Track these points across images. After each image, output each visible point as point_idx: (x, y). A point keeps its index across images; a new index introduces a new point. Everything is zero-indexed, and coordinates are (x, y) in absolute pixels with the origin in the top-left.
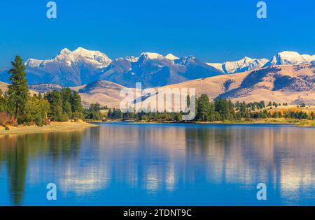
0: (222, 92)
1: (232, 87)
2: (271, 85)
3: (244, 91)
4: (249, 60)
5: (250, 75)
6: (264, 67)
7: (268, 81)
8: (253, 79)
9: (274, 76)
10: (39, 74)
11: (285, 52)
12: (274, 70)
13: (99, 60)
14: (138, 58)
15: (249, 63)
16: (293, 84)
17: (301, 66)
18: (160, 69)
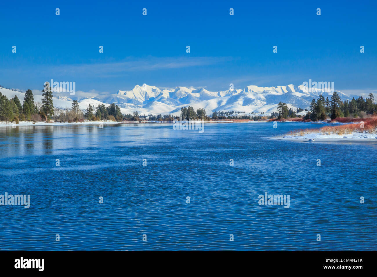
0: (218, 107)
1: (223, 104)
2: (241, 103)
3: (228, 106)
5: (231, 97)
6: (239, 94)
7: (240, 101)
8: (233, 99)
9: (244, 98)
10: (124, 98)
11: (250, 86)
12: (243, 95)
13: (154, 91)
14: (175, 90)
15: (232, 92)
16: (254, 102)
17: (257, 93)
18: (186, 95)
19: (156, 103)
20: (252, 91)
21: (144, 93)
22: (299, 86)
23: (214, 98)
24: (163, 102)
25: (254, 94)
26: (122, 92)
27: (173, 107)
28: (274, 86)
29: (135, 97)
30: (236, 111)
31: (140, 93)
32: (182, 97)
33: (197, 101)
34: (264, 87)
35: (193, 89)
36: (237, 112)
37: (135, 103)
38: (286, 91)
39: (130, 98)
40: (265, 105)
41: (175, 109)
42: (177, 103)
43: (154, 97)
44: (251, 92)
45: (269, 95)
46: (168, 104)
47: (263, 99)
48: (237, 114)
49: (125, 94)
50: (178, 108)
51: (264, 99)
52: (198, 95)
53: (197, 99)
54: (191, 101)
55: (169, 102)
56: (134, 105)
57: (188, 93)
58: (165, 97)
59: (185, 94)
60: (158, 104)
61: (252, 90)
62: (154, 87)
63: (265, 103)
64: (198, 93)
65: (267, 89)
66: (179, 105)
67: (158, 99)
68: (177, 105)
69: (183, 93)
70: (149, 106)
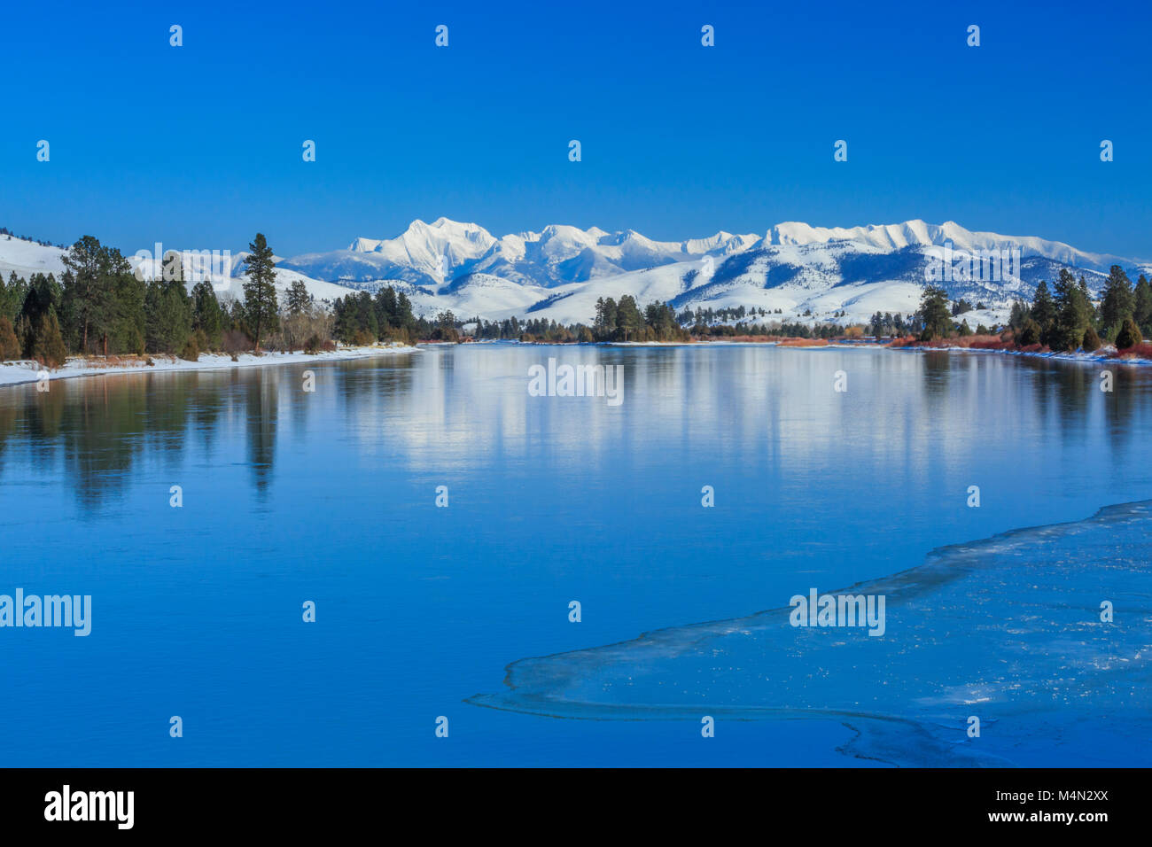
0: (683, 291)
1: (698, 282)
2: (762, 279)
3: (717, 289)
4: (726, 236)
5: (727, 261)
6: (750, 249)
7: (758, 272)
8: (732, 270)
9: (769, 264)
10: (374, 264)
11: (785, 223)
12: (766, 253)
13: (473, 238)
14: (540, 235)
15: (728, 242)
16: (800, 278)
17: (810, 247)
18: (578, 253)
19: (481, 279)
20: (792, 240)
21: (439, 247)
22: (942, 224)
23: (669, 261)
24: (502, 275)
25: (801, 249)
26: (367, 244)
27: (534, 290)
28: (863, 226)
29: (412, 260)
30: (753, 309)
31: (428, 246)
32: (563, 260)
33: (613, 271)
34: (830, 226)
35: (597, 233)
36: (757, 310)
37: (412, 278)
38: (901, 243)
39: (392, 264)
40: (837, 285)
41: (542, 297)
42: (548, 278)
43: (474, 257)
44: (787, 243)
45: (848, 255)
46: (520, 282)
47: (828, 267)
48: (758, 315)
49: (378, 249)
50: (555, 296)
51: (832, 266)
52: (615, 253)
53: (612, 265)
54: (593, 271)
55: (520, 276)
56: (408, 286)
57: (584, 247)
58: (507, 259)
59: (575, 248)
60: (487, 283)
61: (790, 237)
62: (473, 228)
63: (838, 279)
64: (616, 248)
65: (839, 233)
66: (553, 285)
67: (485, 267)
68: (550, 287)
69: (568, 245)
70: (460, 287)
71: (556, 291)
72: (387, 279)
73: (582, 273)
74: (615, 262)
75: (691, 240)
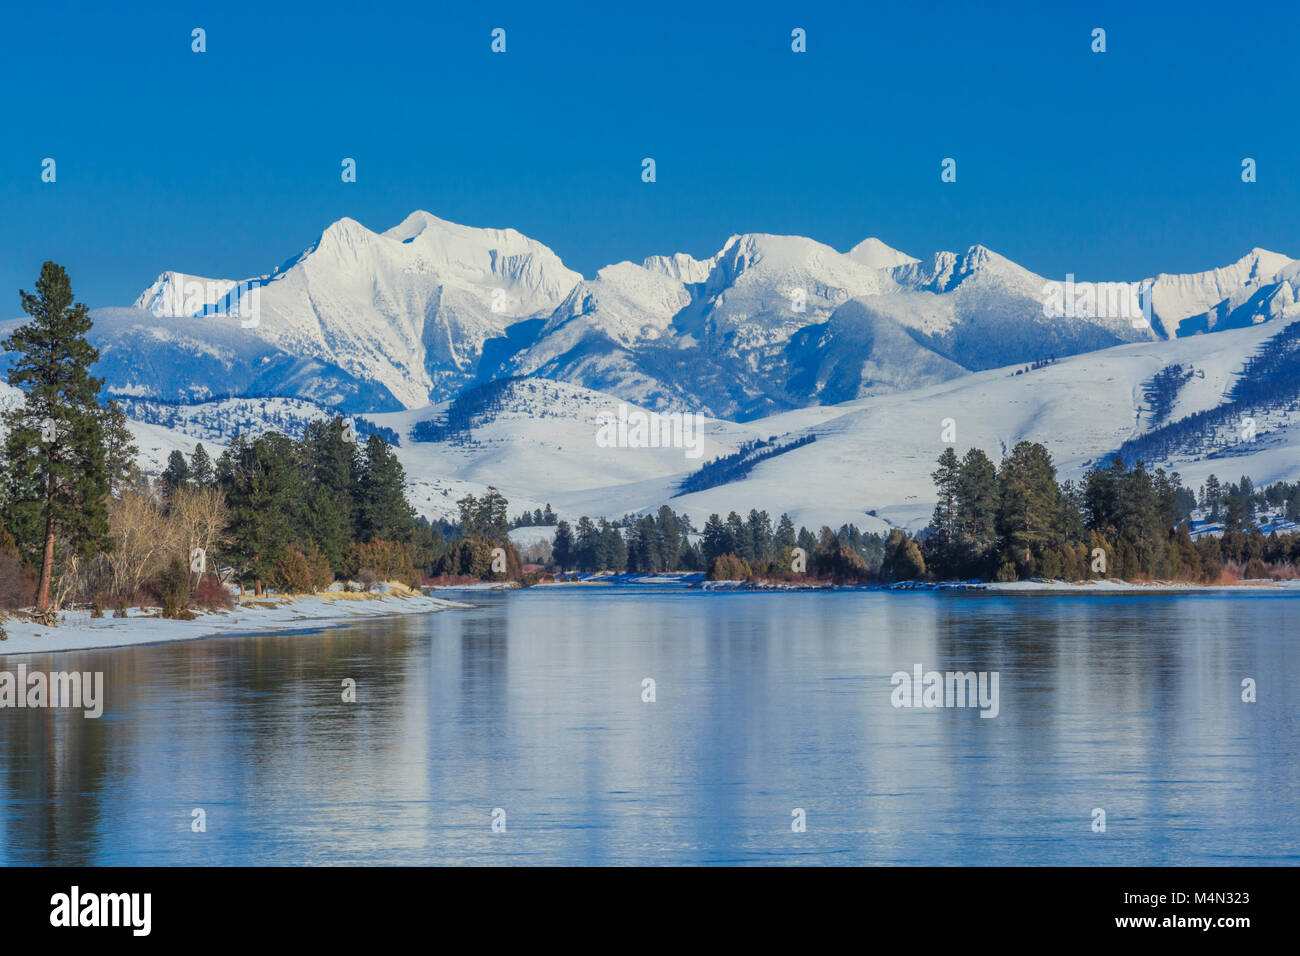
0: (1142, 428)
1: (1192, 401)
4: (1273, 263)
5: (1278, 341)
10: (214, 352)
13: (513, 273)
14: (712, 263)
15: (1278, 282)
18: (824, 316)
19: (538, 395)
21: (410, 297)
23: (1097, 339)
24: (599, 382)
29: (331, 338)
31: (378, 298)
32: (781, 337)
33: (929, 370)
37: (332, 392)
39: (272, 351)
41: (719, 449)
42: (736, 392)
46: (651, 404)
50: (760, 444)
53: (925, 353)
54: (869, 371)
55: (652, 384)
57: (841, 299)
58: (613, 334)
59: (814, 300)
60: (557, 408)
62: (511, 242)
64: (938, 300)
66: (751, 411)
67: (551, 355)
68: (741, 418)
69: (793, 294)
70: (476, 419)
71: (761, 429)
72: (258, 396)
73: (839, 374)
74: (932, 343)
75: (1163, 276)
